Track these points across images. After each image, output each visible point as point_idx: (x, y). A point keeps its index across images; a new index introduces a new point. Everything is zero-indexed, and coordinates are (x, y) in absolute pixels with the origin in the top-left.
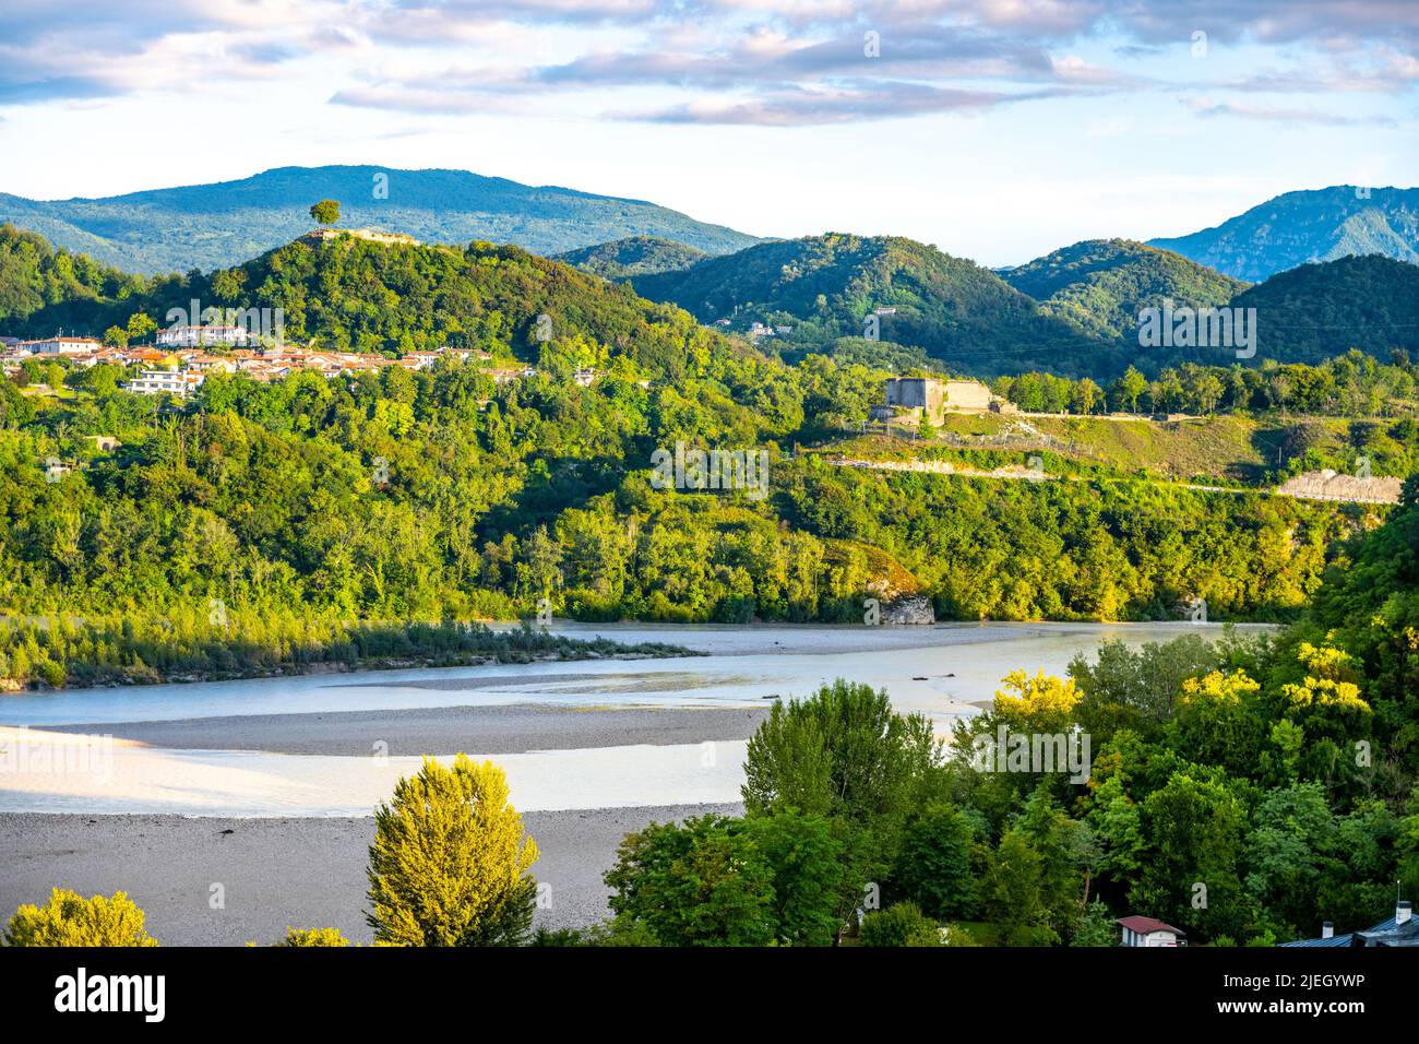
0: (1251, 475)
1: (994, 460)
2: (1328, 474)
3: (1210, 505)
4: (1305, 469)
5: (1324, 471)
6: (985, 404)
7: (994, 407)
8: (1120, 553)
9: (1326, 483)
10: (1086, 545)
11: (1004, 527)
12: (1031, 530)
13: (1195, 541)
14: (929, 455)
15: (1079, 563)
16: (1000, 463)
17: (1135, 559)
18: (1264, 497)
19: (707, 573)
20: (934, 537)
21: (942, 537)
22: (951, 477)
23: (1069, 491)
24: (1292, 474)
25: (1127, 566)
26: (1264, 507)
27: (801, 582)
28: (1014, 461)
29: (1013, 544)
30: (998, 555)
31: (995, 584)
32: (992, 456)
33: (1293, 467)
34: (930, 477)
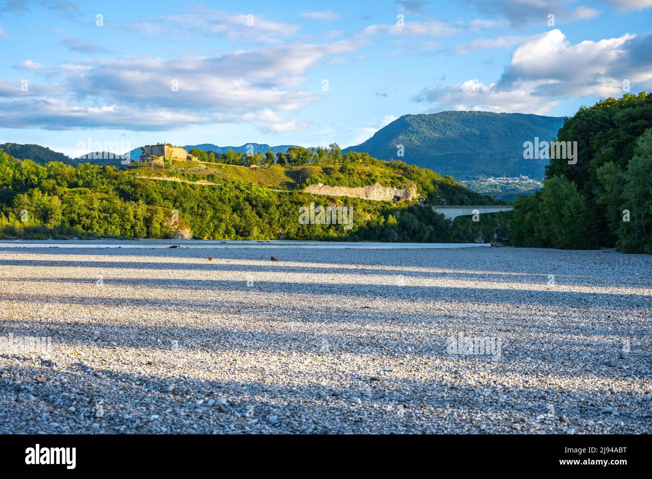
0: (291, 186)
1: (195, 178)
2: (321, 185)
3: (280, 197)
4: (312, 183)
5: (319, 184)
6: (185, 157)
7: (189, 158)
8: (254, 213)
9: (320, 189)
10: (242, 210)
11: (209, 202)
12: (220, 203)
13: (281, 209)
14: (171, 174)
15: (240, 217)
16: (198, 179)
17: (260, 216)
18: (300, 193)
19: (99, 217)
20: (185, 205)
21: (187, 205)
22: (182, 183)
23: (228, 190)
24: (307, 185)
25: (258, 218)
26: (301, 197)
27: (139, 220)
28: (203, 178)
29: (214, 209)
30: (210, 213)
31: (211, 224)
32: (194, 176)
33: (308, 182)
34: (175, 183)
